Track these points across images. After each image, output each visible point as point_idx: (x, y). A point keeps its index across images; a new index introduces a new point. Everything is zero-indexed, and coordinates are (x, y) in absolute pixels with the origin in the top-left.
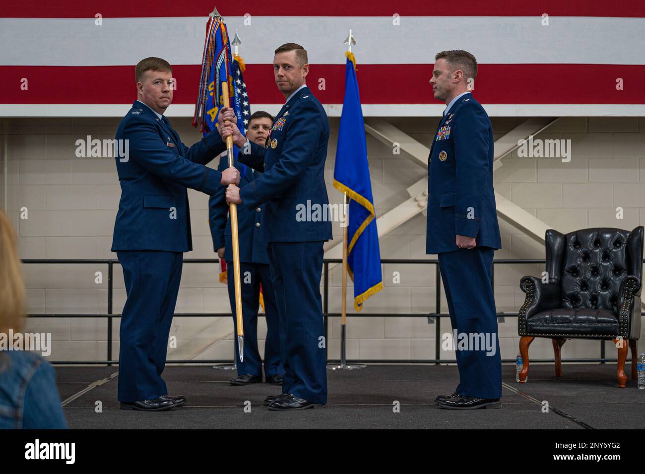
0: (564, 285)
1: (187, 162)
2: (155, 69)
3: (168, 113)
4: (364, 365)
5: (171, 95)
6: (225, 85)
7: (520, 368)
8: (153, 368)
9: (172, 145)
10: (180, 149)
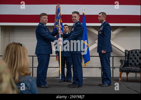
0: (129, 61)
1: (51, 35)
2: (44, 15)
3: (47, 25)
4: (86, 78)
5: (47, 21)
6: (59, 20)
7: (120, 79)
8: (44, 79)
9: (48, 32)
10: (49, 33)
